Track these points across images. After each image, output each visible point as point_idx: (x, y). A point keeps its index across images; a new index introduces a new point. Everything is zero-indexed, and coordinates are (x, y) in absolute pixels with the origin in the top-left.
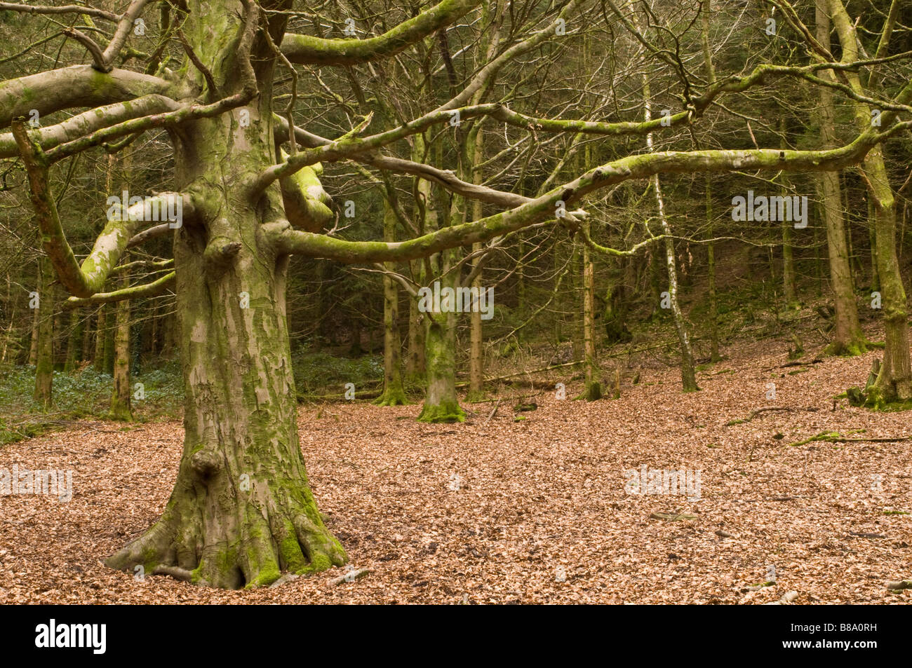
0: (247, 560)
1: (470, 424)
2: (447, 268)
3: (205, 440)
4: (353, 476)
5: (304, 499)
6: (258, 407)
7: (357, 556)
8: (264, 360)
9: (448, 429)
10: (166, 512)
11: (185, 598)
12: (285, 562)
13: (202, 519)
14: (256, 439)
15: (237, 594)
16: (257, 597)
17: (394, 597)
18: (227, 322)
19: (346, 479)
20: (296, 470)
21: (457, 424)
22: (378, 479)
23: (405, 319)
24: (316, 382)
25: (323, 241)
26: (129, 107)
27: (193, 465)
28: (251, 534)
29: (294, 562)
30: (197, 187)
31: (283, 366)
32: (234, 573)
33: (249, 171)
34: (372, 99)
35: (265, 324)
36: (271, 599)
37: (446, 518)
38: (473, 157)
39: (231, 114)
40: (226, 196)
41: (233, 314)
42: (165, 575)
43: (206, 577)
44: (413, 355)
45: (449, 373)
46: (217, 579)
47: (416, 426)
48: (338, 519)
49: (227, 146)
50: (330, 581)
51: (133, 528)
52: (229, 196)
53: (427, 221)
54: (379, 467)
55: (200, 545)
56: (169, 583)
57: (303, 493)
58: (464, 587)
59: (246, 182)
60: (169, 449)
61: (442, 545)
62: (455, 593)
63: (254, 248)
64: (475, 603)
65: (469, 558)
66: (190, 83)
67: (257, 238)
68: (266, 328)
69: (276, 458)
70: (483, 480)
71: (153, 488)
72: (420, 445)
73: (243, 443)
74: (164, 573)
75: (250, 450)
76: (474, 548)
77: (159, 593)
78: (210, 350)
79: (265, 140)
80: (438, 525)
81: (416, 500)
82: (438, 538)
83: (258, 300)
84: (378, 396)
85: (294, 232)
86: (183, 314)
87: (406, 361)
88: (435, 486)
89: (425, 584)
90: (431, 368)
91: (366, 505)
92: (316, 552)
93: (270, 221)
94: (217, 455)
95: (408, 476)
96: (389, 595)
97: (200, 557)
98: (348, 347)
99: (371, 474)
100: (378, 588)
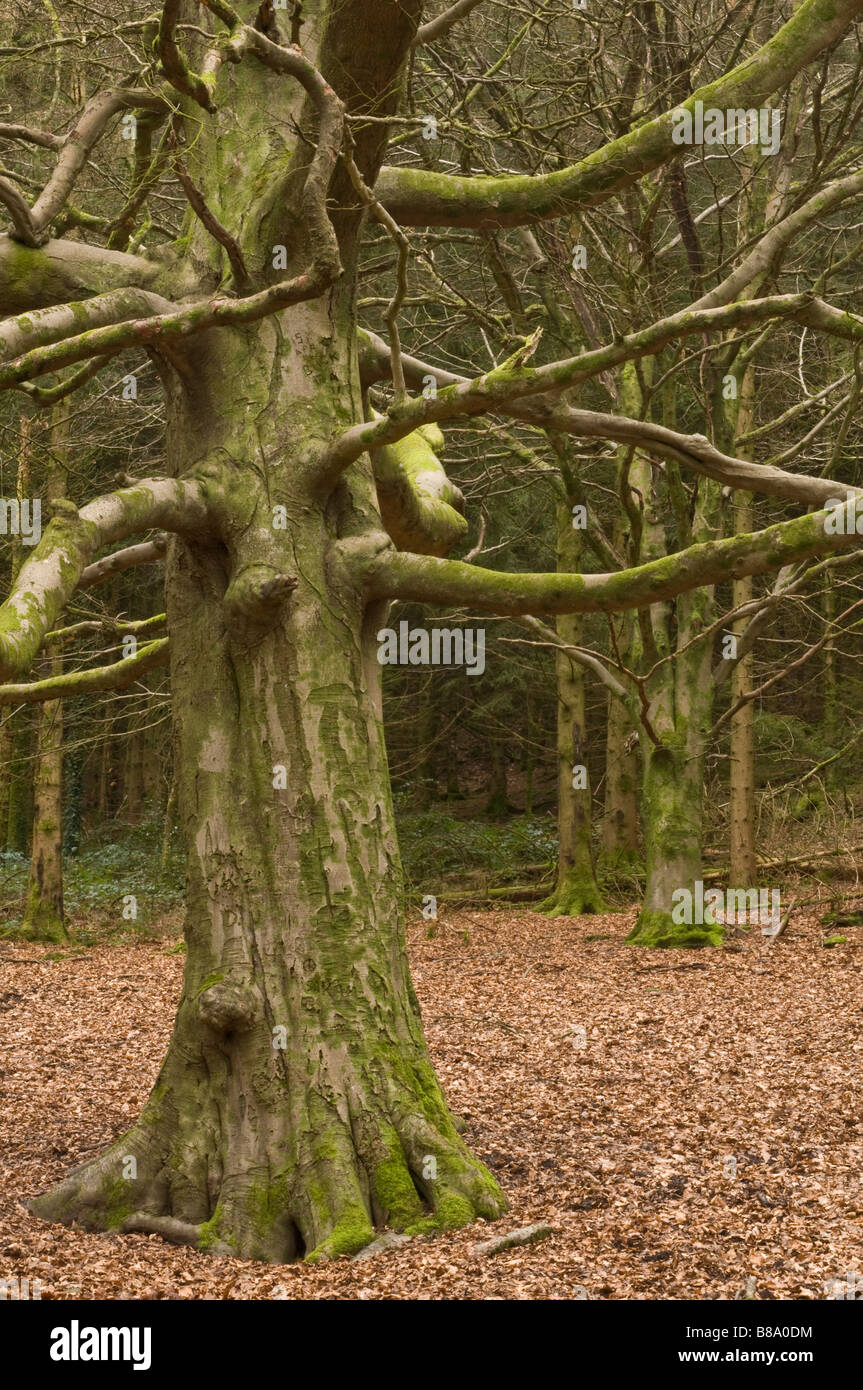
0: (308, 1204)
1: (734, 950)
2: (684, 640)
3: (228, 965)
4: (506, 1049)
5: (419, 1083)
6: (328, 900)
7: (525, 1201)
8: (341, 806)
9: (690, 959)
10: (150, 1107)
11: (189, 1278)
12: (383, 1209)
13: (219, 1122)
14: (325, 963)
15: (291, 1271)
16: (331, 1277)
17: (605, 1280)
18: (268, 730)
19: (493, 1052)
20: (403, 1026)
21: (708, 951)
22: (557, 1053)
23: (596, 745)
24: (422, 869)
25: (457, 571)
26: (82, 313)
27: (203, 1014)
28: (315, 1153)
29: (403, 1211)
30: (212, 468)
31: (378, 819)
32: (281, 1229)
33: (312, 437)
34: (535, 306)
35: (342, 735)
36: (359, 1281)
37: (699, 1129)
38: (736, 418)
39: (277, 324)
40: (266, 485)
41: (282, 717)
42: (148, 1234)
43: (228, 1237)
44: (614, 814)
45: (690, 848)
46: (250, 1241)
47: (625, 953)
48: (484, 1127)
49: (270, 388)
50: (471, 1248)
51: (83, 1140)
52: (273, 485)
53: (645, 545)
54: (555, 1031)
55: (214, 1174)
56: (155, 1248)
57: (417, 1072)
58: (744, 1265)
59: (305, 458)
60: (142, 995)
61: (695, 1181)
62: (728, 1276)
63: (320, 587)
64: (771, 1295)
65: (752, 1208)
66: (198, 266)
67: (327, 567)
68: (344, 743)
69: (364, 1000)
70: (768, 1058)
71: (115, 1067)
72: (635, 990)
73: (299, 970)
74: (144, 1230)
75: (315, 985)
76: (761, 1189)
77: (137, 1267)
78: (235, 787)
79: (341, 377)
80: (684, 1143)
81: (636, 1095)
82: (686, 1168)
83: (329, 688)
84: (547, 895)
85: (398, 554)
86: (185, 718)
87: (599, 828)
88: (670, 1069)
89: (665, 1256)
90: (654, 837)
91: (537, 1102)
92: (444, 1190)
93: (352, 534)
94: (249, 994)
95: (614, 1050)
96: (595, 1276)
97: (216, 1198)
98: (484, 800)
99: (541, 1045)
100: (572, 1262)
